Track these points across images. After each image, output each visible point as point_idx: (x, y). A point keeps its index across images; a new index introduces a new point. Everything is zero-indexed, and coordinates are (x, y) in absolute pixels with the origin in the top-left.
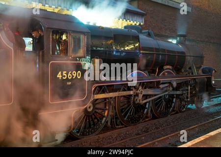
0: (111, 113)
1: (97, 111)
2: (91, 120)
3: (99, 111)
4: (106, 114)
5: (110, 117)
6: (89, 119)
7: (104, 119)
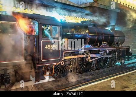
0: (73, 66)
1: (66, 65)
2: (63, 69)
3: (68, 65)
4: (71, 67)
5: (73, 68)
6: (62, 69)
7: (70, 69)
